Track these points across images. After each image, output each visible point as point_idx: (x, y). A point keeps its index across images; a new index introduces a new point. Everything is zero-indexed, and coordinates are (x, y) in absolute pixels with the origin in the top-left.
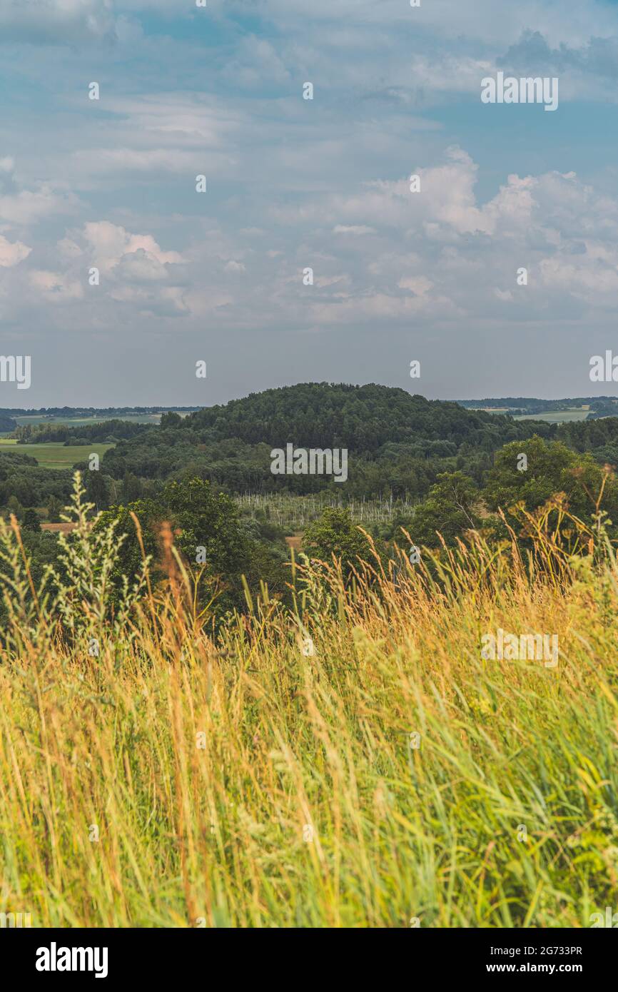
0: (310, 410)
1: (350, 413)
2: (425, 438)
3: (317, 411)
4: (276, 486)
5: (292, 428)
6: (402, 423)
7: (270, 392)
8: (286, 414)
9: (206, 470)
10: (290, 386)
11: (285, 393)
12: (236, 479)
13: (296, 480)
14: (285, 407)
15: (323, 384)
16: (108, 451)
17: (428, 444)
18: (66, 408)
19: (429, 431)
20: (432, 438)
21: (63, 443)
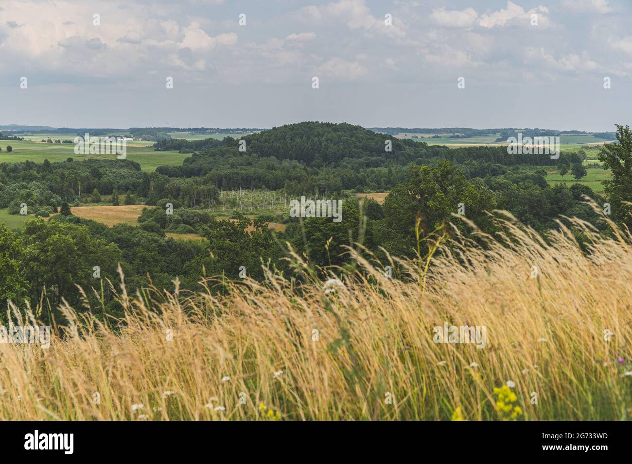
0: (304, 138)
1: (327, 140)
2: (369, 156)
3: (308, 138)
4: (259, 185)
5: (292, 148)
6: (356, 147)
7: (285, 126)
8: (292, 139)
9: (220, 174)
10: (297, 123)
11: (293, 127)
12: (237, 180)
13: (272, 182)
14: (291, 135)
15: (316, 122)
16: (186, 159)
17: (368, 159)
18: (202, 128)
19: (371, 152)
20: (372, 156)
21: (178, 151)
